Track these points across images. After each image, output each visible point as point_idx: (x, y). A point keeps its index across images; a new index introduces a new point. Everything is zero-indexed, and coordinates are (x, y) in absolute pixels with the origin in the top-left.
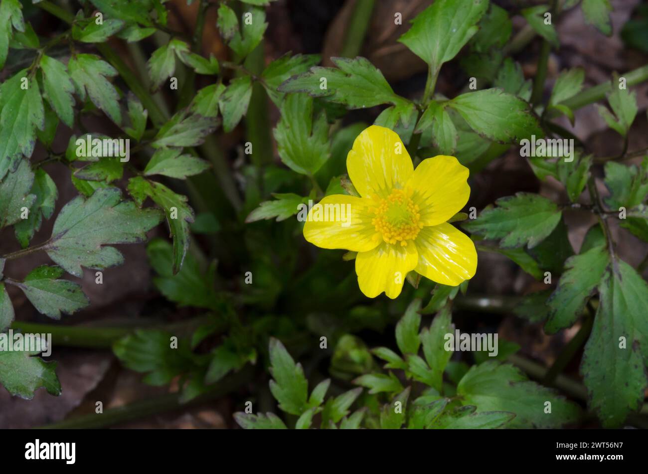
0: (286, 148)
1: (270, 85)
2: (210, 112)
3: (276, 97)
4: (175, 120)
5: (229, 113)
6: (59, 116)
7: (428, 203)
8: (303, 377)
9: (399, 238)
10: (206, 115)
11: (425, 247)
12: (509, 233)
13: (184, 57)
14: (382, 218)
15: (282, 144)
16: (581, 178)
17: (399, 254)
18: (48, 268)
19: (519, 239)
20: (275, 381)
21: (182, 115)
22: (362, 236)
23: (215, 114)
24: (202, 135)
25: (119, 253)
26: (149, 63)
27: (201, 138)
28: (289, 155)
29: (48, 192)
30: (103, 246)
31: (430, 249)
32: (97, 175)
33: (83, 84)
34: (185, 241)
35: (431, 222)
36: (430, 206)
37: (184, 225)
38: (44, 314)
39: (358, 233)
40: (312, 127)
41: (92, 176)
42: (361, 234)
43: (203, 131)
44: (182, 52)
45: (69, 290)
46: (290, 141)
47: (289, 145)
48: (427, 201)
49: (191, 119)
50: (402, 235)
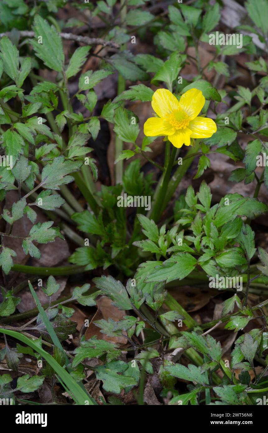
0: (121, 134)
1: (106, 117)
2: (86, 132)
3: (110, 120)
4: (73, 137)
5: (93, 131)
6: (29, 141)
7: (189, 112)
8: (155, 224)
9: (182, 126)
10: (85, 133)
11: (193, 129)
12: (219, 141)
13: (68, 116)
14: (173, 120)
15: (118, 133)
16: (239, 118)
17: (184, 133)
18: (45, 192)
19: (224, 143)
20: (144, 229)
21: (76, 135)
22: (167, 132)
23: (88, 133)
24: (86, 140)
25: (72, 176)
26: (56, 121)
27: (86, 142)
28: (123, 136)
29: (35, 167)
30: (64, 177)
31: (195, 129)
32: (51, 158)
33: (34, 129)
34: (95, 168)
35: (192, 118)
36: (190, 112)
37: (93, 164)
38: (49, 210)
39: (165, 131)
40: (129, 122)
41: (50, 159)
42: (167, 131)
43: (86, 139)
44: (67, 114)
45: (56, 198)
46: (121, 131)
47: (122, 133)
48: (188, 111)
49: (79, 135)
50: (183, 124)
